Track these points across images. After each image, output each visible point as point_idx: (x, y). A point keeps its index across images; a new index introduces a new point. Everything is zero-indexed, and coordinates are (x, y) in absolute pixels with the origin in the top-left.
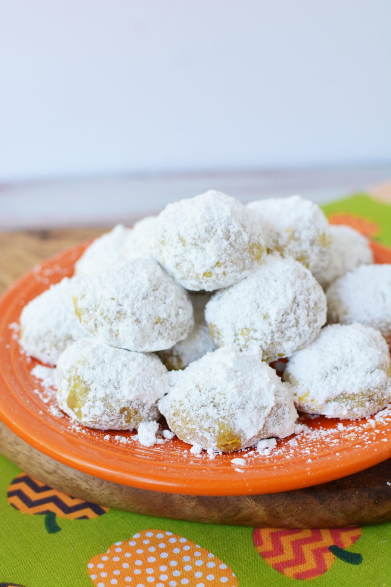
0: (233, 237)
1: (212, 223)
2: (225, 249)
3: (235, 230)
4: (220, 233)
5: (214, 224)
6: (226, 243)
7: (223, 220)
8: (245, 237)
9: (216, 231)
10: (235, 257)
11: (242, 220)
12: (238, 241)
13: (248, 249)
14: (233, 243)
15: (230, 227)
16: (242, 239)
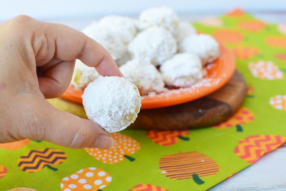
0: (113, 115)
1: (102, 108)
2: (109, 121)
3: (114, 111)
4: (106, 113)
5: (103, 108)
6: (109, 118)
7: (108, 106)
8: (121, 113)
9: (105, 111)
10: (115, 124)
11: (119, 104)
12: (116, 116)
13: (122, 119)
14: (114, 118)
15: (112, 109)
16: (119, 114)
